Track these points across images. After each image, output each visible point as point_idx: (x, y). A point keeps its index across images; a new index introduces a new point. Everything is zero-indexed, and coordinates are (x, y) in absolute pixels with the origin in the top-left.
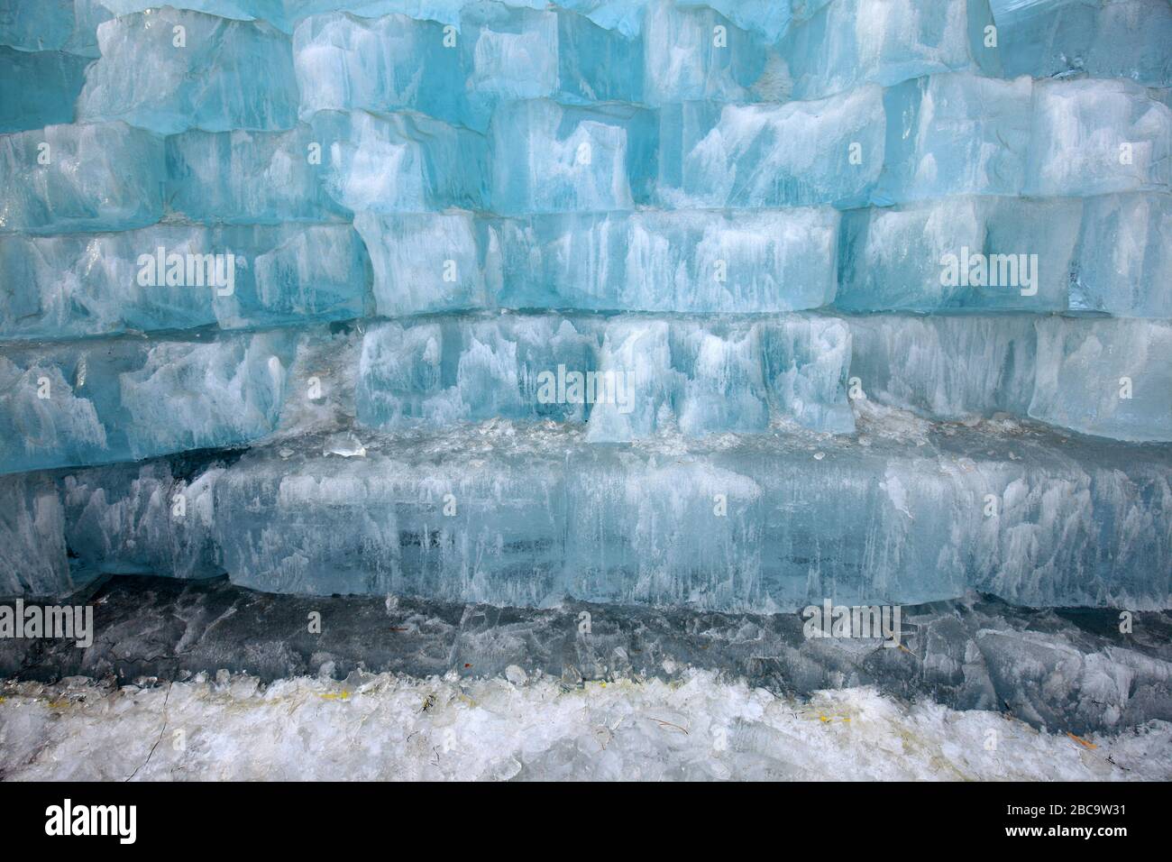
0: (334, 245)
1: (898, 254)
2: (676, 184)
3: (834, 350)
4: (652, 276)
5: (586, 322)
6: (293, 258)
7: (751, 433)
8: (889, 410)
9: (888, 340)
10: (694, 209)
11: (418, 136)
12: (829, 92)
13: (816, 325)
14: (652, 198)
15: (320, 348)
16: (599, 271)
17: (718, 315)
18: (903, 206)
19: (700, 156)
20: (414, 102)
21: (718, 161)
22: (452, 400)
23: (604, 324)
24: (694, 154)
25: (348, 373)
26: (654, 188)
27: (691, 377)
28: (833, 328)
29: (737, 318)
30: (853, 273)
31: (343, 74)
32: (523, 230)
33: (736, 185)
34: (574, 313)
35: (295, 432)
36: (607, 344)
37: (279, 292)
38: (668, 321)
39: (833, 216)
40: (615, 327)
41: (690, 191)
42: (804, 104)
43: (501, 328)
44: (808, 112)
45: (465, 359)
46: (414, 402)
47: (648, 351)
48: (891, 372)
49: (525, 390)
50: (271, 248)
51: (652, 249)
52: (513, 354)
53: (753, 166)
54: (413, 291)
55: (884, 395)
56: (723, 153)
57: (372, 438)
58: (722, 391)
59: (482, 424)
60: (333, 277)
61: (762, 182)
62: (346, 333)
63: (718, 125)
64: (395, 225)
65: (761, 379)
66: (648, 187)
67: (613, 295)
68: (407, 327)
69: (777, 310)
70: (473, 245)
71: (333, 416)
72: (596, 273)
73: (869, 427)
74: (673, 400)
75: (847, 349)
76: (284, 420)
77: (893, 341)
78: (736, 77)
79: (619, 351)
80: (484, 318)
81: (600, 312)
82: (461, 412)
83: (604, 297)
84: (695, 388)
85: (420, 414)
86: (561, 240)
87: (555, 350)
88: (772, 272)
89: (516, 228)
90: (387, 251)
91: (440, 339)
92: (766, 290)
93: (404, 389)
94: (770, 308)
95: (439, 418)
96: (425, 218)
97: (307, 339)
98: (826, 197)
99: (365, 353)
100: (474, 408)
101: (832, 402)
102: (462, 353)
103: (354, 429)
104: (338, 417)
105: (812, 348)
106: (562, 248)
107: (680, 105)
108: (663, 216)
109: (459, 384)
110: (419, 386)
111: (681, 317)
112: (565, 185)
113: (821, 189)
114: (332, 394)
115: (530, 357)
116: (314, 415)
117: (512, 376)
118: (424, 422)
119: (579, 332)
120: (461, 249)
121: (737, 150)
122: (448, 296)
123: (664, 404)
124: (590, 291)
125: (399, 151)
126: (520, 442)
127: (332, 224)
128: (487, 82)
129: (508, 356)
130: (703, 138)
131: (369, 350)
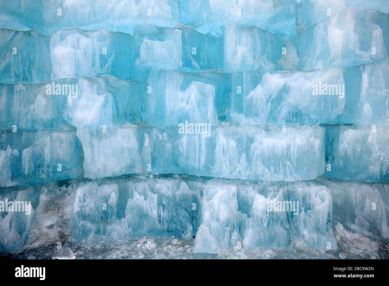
0: (65, 143)
1: (355, 151)
2: (240, 111)
3: (323, 204)
4: (228, 160)
5: (194, 183)
6: (43, 150)
7: (282, 248)
8: (356, 236)
9: (353, 196)
10: (250, 125)
11: (111, 90)
12: (316, 68)
13: (314, 189)
14: (228, 118)
15: (52, 196)
16: (201, 156)
17: (262, 182)
18: (357, 126)
19: (252, 98)
20: (109, 71)
21: (261, 100)
22: (122, 225)
23: (203, 185)
24: (249, 97)
25: (67, 210)
26: (229, 112)
27: (249, 216)
28: (322, 191)
29: (272, 184)
30: (333, 158)
31: (75, 61)
32: (162, 134)
33: (271, 112)
34: (187, 177)
35: (36, 245)
36: (205, 197)
37: (33, 166)
38: (237, 186)
39: (321, 131)
40: (210, 187)
41: (247, 115)
42: (304, 74)
43: (149, 186)
44: (306, 78)
45: (130, 203)
46: (102, 227)
47: (226, 203)
48: (357, 213)
49: (162, 220)
50: (32, 144)
51: (228, 146)
52: (155, 200)
53: (279, 104)
54: (105, 167)
55: (353, 227)
56: (264, 97)
57: (78, 248)
58: (265, 224)
59: (138, 240)
60: (63, 159)
61: (284, 111)
62: (67, 187)
63: (261, 84)
64: (96, 134)
65: (286, 218)
66: (226, 112)
67: (208, 169)
68: (100, 185)
69: (293, 180)
70: (137, 143)
71: (57, 234)
72: (199, 157)
73: (345, 245)
74: (240, 229)
75: (330, 204)
76: (31, 238)
77: (356, 197)
78: (270, 58)
79: (211, 201)
80: (141, 180)
81: (202, 177)
82: (127, 232)
83: (204, 169)
84: (251, 223)
85: (104, 233)
86: (182, 140)
87: (178, 199)
88: (290, 160)
89: (159, 133)
90: (92, 147)
91: (117, 192)
92: (287, 170)
93: (97, 219)
94: (289, 179)
95: (115, 236)
96: (112, 130)
97: (46, 191)
98: (317, 121)
99: (77, 200)
100: (134, 230)
101: (324, 231)
102: (129, 200)
103: (68, 242)
104: (60, 235)
105: (312, 202)
106: (182, 144)
107: (242, 73)
108: (234, 129)
109: (126, 217)
110: (104, 217)
111: (243, 183)
112: (184, 113)
113: (314, 117)
114: (58, 222)
115: (164, 202)
116: (47, 235)
117: (155, 213)
118: (107, 238)
119: (190, 189)
120: (130, 146)
121: (271, 96)
122: (123, 169)
123: (235, 231)
124: (196, 166)
125: (101, 99)
126: (159, 252)
127: (64, 131)
128: (146, 64)
129: (153, 202)
130: (253, 89)
131: (79, 198)
